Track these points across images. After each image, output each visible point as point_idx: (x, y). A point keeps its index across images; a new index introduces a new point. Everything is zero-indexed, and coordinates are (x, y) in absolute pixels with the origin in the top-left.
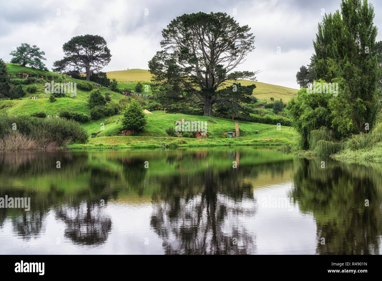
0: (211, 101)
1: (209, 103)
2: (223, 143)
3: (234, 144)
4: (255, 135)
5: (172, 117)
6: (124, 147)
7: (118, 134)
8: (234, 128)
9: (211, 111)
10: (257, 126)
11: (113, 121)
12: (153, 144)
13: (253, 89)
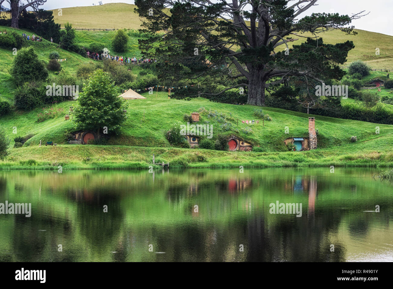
0: (262, 74)
1: (259, 78)
2: (282, 161)
3: (303, 163)
4: (348, 146)
5: (180, 106)
6: (77, 167)
7: (66, 140)
8: (307, 132)
9: (262, 94)
10: (354, 126)
11: (59, 114)
12: (137, 162)
13: (347, 51)
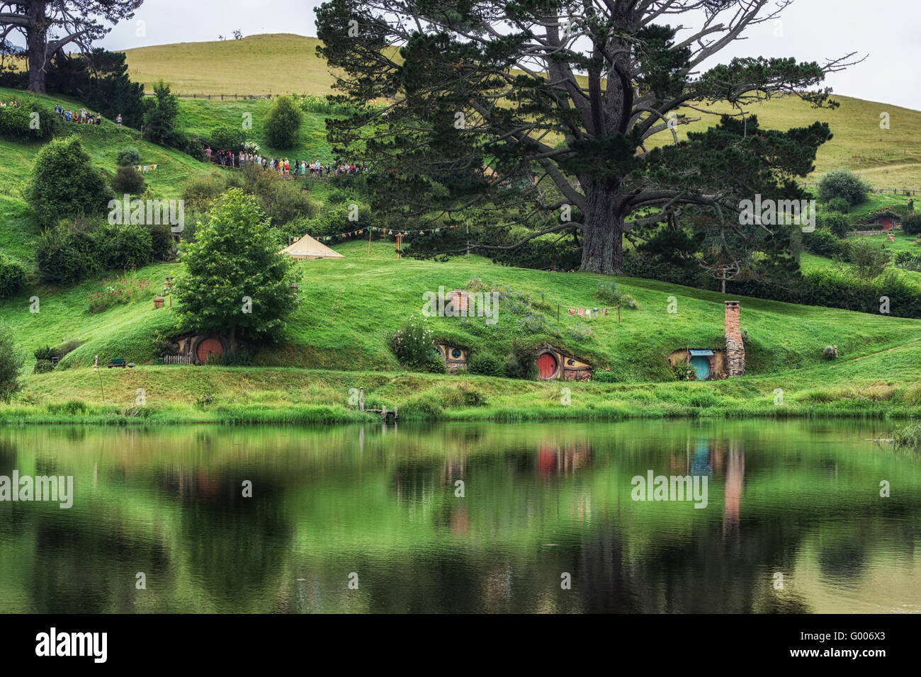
0: (616, 199)
1: (607, 208)
2: (663, 404)
3: (713, 408)
4: (818, 368)
5: (424, 275)
6: (183, 417)
7: (157, 355)
8: (721, 335)
9: (616, 246)
10: (832, 323)
11: (141, 293)
12: (322, 407)
13: (815, 146)
